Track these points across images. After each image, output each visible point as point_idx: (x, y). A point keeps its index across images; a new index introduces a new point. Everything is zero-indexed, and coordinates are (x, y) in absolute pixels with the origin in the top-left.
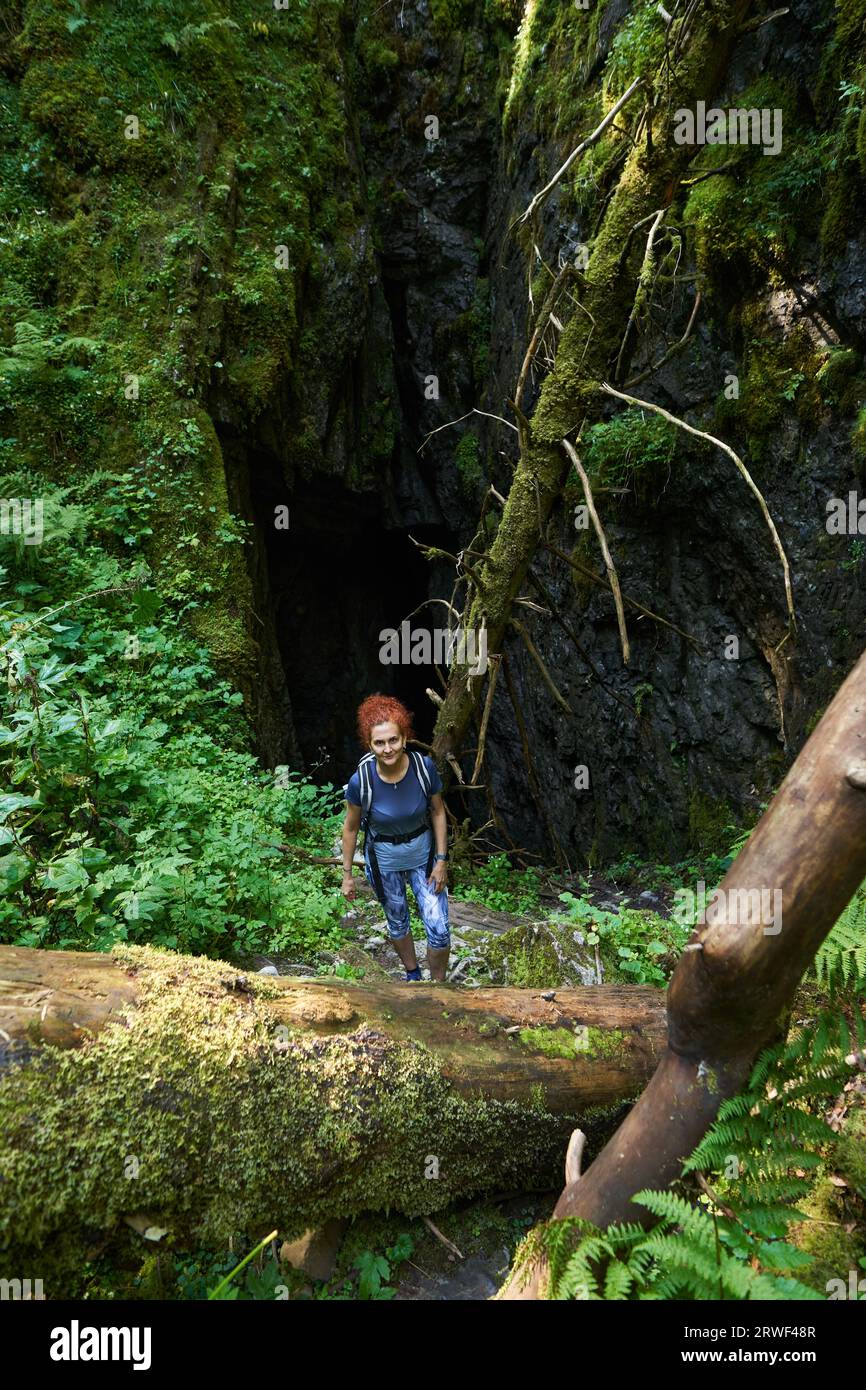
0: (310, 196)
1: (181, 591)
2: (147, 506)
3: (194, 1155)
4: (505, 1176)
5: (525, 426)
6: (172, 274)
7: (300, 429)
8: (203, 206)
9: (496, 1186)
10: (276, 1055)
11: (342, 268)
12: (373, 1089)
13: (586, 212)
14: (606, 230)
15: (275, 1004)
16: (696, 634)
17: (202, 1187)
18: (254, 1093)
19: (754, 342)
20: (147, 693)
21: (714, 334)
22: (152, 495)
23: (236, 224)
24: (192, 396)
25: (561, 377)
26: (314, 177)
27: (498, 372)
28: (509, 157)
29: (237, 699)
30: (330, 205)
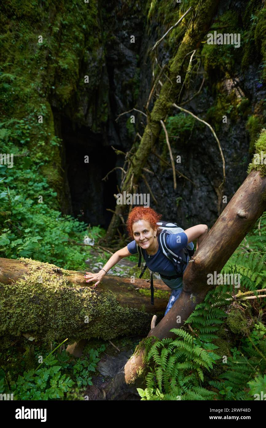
0: (85, 35)
1: (38, 159)
2: (28, 131)
3: (44, 317)
4: (133, 329)
5: (149, 115)
6: (39, 56)
7: (78, 111)
8: (50, 34)
9: (130, 332)
10: (69, 291)
11: (94, 60)
12: (96, 302)
13: (172, 49)
14: (178, 55)
15: (68, 277)
16: (196, 183)
17: (46, 326)
18: (62, 301)
19: (220, 95)
20: (27, 190)
21: (208, 92)
22: (30, 128)
23: (61, 41)
24: (44, 97)
25: (161, 101)
26: (87, 29)
27: (141, 98)
28: (149, 29)
29: (55, 194)
30: (91, 39)
